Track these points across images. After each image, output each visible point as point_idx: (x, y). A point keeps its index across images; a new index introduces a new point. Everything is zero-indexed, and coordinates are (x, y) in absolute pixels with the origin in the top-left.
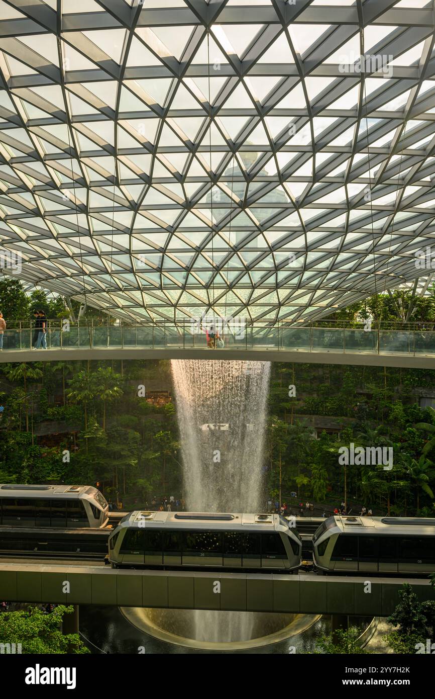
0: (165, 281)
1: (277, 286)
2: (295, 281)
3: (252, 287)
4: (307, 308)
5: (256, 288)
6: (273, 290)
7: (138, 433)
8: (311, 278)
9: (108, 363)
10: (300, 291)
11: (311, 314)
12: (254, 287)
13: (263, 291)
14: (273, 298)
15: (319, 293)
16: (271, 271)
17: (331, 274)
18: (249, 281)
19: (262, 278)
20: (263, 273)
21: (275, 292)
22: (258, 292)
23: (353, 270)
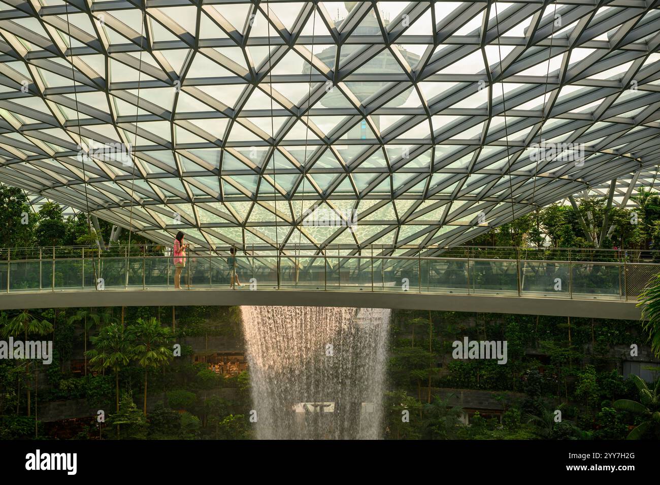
0: (227, 188)
1: (394, 195)
2: (420, 187)
3: (355, 197)
4: (440, 228)
5: (362, 198)
6: (389, 200)
7: (196, 418)
8: (443, 184)
9: (152, 311)
10: (428, 203)
11: (447, 236)
12: (359, 197)
13: (373, 202)
14: (387, 213)
15: (457, 205)
16: (383, 173)
17: (473, 177)
18: (351, 189)
19: (370, 184)
20: (373, 176)
21: (391, 203)
22: (365, 204)
23: (504, 170)
